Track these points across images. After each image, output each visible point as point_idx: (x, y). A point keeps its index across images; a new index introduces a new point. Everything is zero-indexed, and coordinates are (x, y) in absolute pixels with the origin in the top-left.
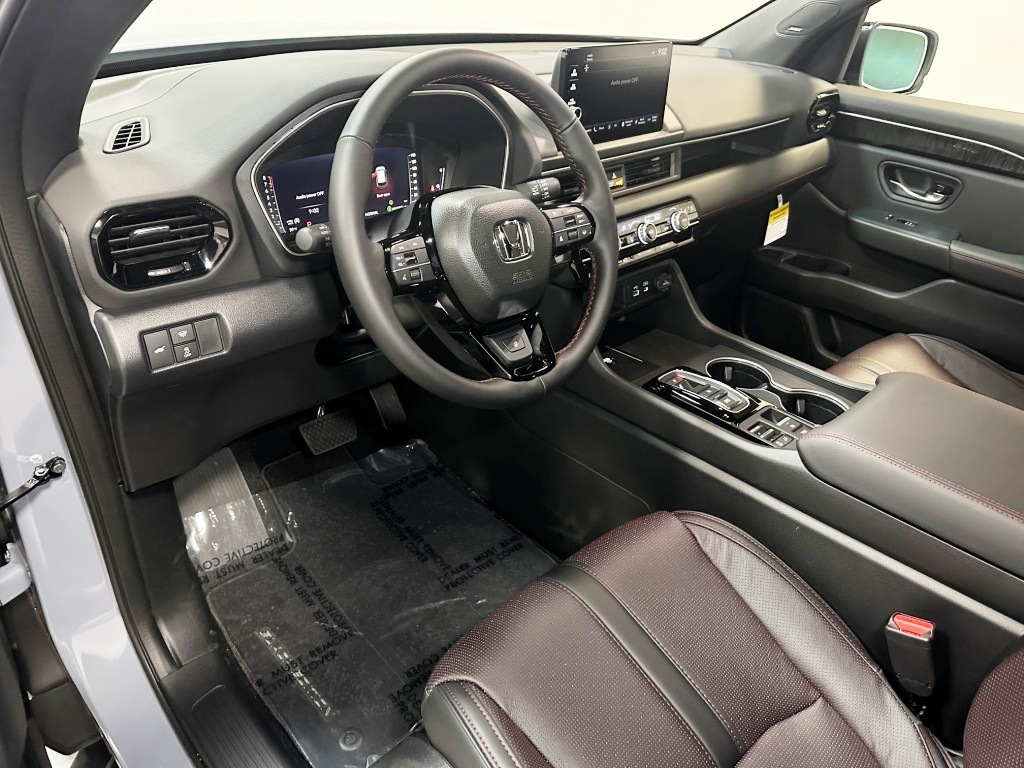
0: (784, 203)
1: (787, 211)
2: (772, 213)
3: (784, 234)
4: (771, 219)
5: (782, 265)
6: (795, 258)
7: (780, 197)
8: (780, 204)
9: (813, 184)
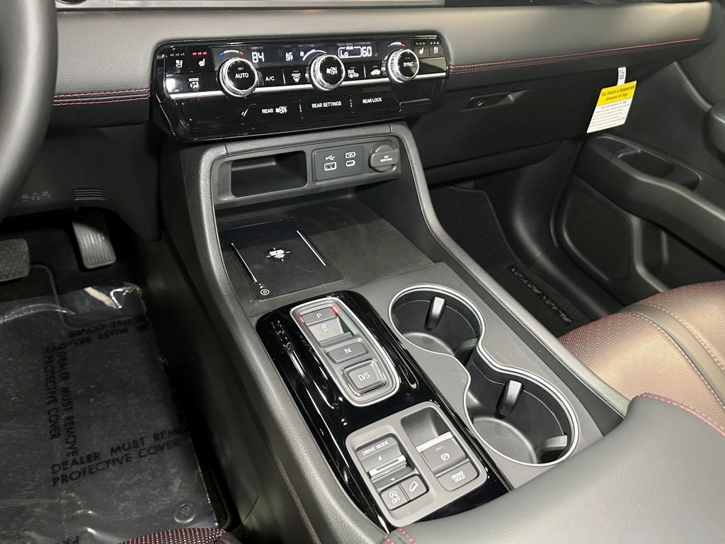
0: (626, 82)
1: (631, 93)
2: (604, 91)
3: (622, 122)
4: (601, 99)
5: (618, 162)
6: (637, 155)
7: (622, 71)
8: (621, 81)
9: (680, 64)
